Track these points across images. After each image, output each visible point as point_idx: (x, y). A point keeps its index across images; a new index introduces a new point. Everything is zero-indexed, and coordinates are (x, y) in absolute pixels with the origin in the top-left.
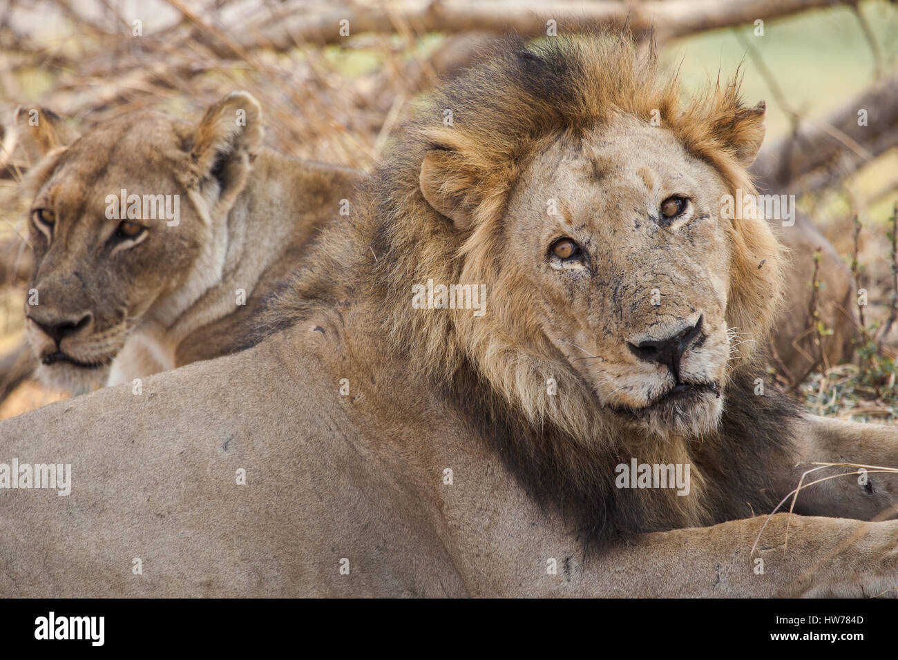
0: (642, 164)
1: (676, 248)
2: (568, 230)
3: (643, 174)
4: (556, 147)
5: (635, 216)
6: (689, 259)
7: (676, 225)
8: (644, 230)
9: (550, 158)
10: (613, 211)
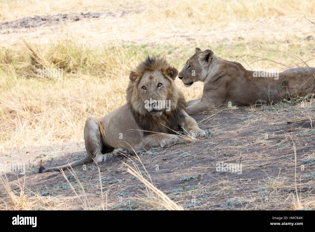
0: (156, 78)
1: (158, 91)
2: (145, 85)
3: (156, 80)
4: (148, 73)
5: (153, 85)
6: (159, 93)
7: (159, 88)
8: (154, 87)
9: (146, 74)
10: (151, 84)
